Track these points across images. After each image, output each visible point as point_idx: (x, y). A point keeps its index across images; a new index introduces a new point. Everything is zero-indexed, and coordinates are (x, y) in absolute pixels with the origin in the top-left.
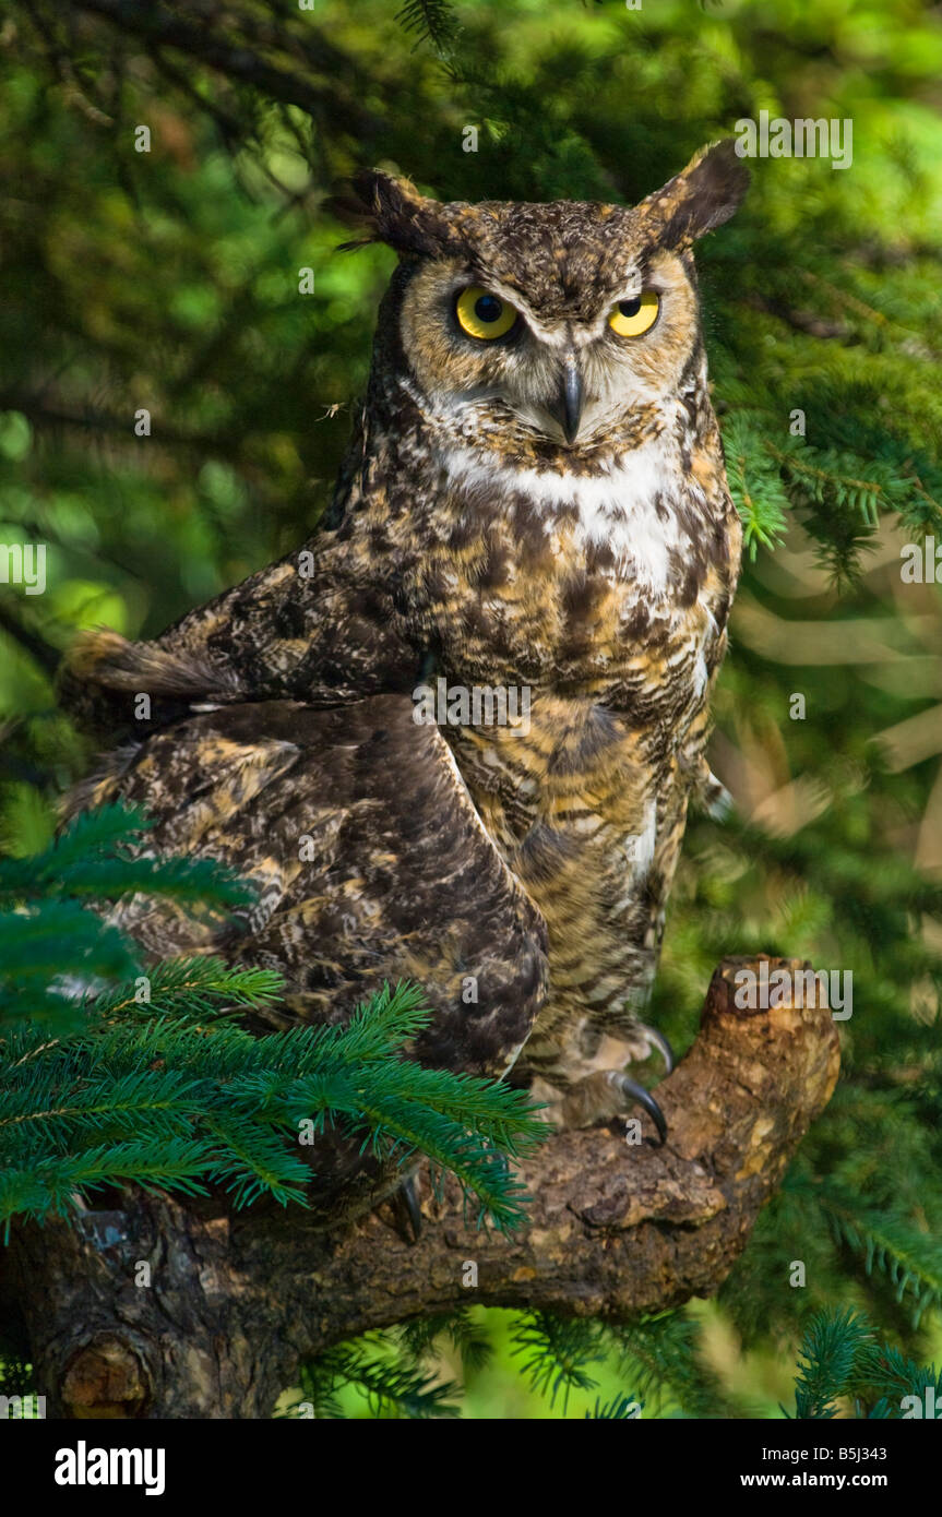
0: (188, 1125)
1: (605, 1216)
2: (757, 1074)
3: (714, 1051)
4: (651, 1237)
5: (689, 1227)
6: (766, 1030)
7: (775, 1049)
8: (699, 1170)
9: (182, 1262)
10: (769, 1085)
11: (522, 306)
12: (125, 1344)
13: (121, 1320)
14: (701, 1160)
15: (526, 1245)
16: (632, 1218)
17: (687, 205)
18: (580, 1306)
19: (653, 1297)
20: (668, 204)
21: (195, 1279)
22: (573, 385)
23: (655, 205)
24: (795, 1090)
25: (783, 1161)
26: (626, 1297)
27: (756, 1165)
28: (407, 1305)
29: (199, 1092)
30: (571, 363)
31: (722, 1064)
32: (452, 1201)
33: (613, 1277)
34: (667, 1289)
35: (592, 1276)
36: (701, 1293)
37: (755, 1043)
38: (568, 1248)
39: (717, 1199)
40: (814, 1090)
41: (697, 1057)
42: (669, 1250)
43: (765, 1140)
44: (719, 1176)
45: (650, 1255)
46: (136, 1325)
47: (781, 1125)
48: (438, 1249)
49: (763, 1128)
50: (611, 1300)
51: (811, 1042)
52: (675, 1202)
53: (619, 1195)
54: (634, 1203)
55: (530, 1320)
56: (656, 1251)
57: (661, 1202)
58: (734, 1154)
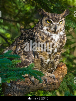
0: (16, 75)
1: (49, 83)
2: (61, 72)
3: (57, 70)
4: (52, 85)
5: (55, 84)
6: (61, 68)
7: (62, 70)
8: (56, 80)
9: (15, 87)
10: (62, 73)
11: (52, 21)
12: (11, 94)
13: (11, 92)
14: (56, 79)
15: (42, 85)
16: (51, 83)
17: (65, 14)
18: (47, 90)
19: (53, 90)
20: (64, 14)
21: (16, 88)
22: (56, 27)
23: (62, 14)
24: (64, 73)
25: (63, 79)
26: (50, 90)
27: (61, 79)
28: (33, 90)
29: (17, 73)
30: (56, 25)
31: (58, 71)
32: (37, 82)
33: (49, 88)
34: (54, 89)
35: (48, 88)
36: (56, 89)
37: (61, 69)
38: (46, 86)
39: (58, 82)
40: (65, 73)
41: (56, 71)
42: (54, 86)
43: (61, 77)
44: (58, 80)
45: (52, 86)
46: (12, 92)
47: (63, 76)
48: (36, 86)
49: (61, 76)
50: (49, 90)
51: (65, 69)
52: (54, 82)
53: (50, 82)
54: (51, 82)
55: (43, 92)
56: (53, 86)
57: (53, 82)
58: (59, 78)
